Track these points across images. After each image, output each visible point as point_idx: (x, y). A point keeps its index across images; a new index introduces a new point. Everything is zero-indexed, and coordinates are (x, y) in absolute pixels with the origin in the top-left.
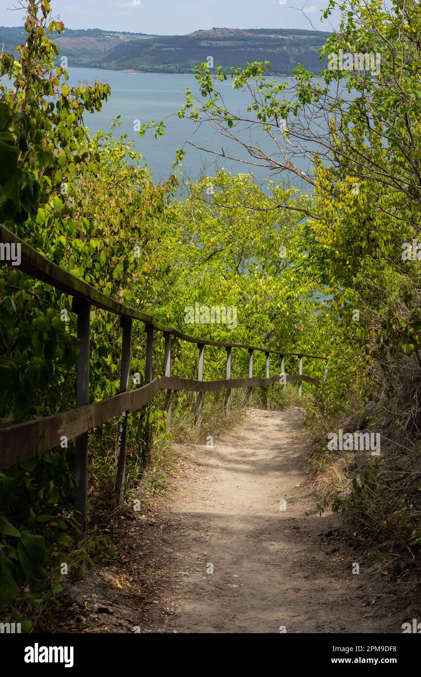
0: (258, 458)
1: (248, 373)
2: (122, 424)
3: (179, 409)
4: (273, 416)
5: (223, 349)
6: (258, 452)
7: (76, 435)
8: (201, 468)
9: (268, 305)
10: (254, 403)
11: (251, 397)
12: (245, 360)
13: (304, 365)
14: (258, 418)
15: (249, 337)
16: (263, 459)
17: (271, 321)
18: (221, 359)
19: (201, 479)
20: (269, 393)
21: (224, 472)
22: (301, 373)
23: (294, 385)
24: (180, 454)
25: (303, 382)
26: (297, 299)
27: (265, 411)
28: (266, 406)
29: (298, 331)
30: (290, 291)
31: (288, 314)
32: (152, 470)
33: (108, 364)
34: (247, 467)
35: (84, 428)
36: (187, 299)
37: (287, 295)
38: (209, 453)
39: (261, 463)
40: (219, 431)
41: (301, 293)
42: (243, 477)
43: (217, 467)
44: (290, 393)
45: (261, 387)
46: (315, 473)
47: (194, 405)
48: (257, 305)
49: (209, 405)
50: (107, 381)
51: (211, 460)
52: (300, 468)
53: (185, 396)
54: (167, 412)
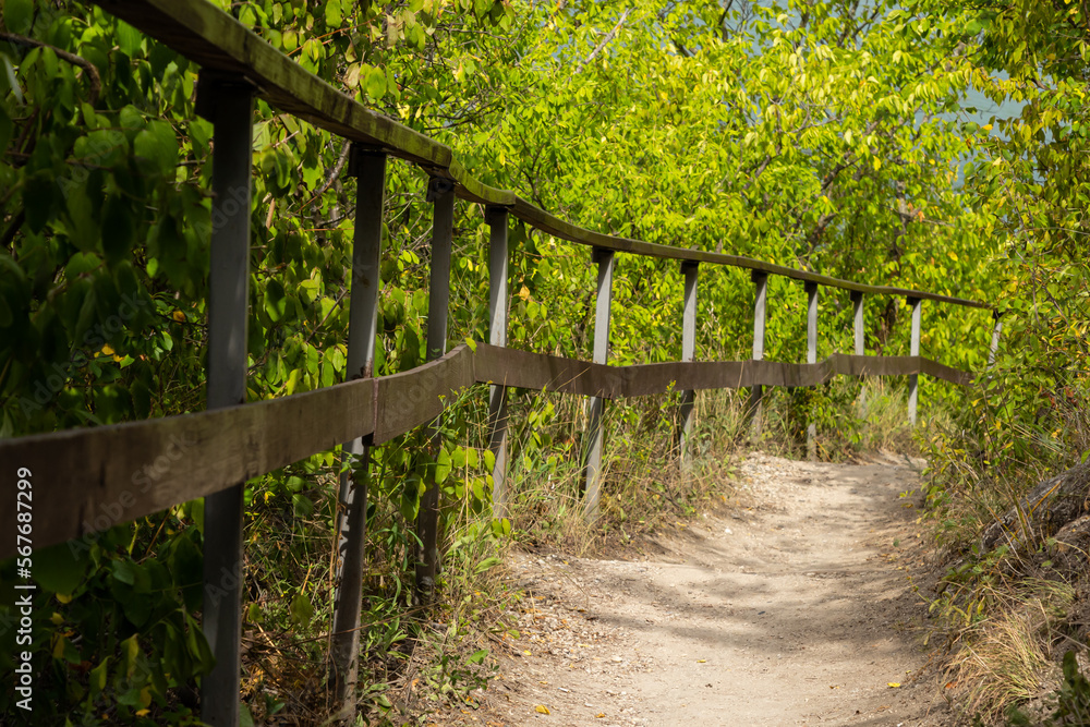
0: (775, 600)
1: (750, 344)
2: (352, 477)
3: (532, 446)
4: (825, 480)
5: (674, 265)
6: (775, 583)
7: (207, 490)
8: (597, 627)
9: (816, 134)
10: (768, 440)
11: (757, 418)
12: (742, 305)
13: (924, 329)
14: (777, 484)
15: (753, 233)
16: (789, 604)
17: (825, 187)
18: (663, 301)
19: (598, 660)
20: (816, 410)
21: (668, 640)
22: (915, 351)
23: (893, 386)
24: (532, 584)
25: (921, 378)
26: (909, 118)
27: (801, 464)
28: (805, 450)
29: (909, 219)
30: (887, 94)
31: (877, 164)
32: (443, 630)
33: (312, 296)
34: (741, 627)
35: (230, 473)
36: (558, 108)
37: (875, 107)
38: (625, 585)
39: (783, 616)
40: (655, 520)
41: (917, 98)
42: (724, 655)
43: (647, 625)
44: (880, 413)
45: (790, 390)
46: (948, 642)
47: (578, 440)
48: (780, 135)
49: (627, 440)
50: (307, 347)
51: (627, 606)
52: (904, 633)
53: (550, 408)
54: (495, 451)
